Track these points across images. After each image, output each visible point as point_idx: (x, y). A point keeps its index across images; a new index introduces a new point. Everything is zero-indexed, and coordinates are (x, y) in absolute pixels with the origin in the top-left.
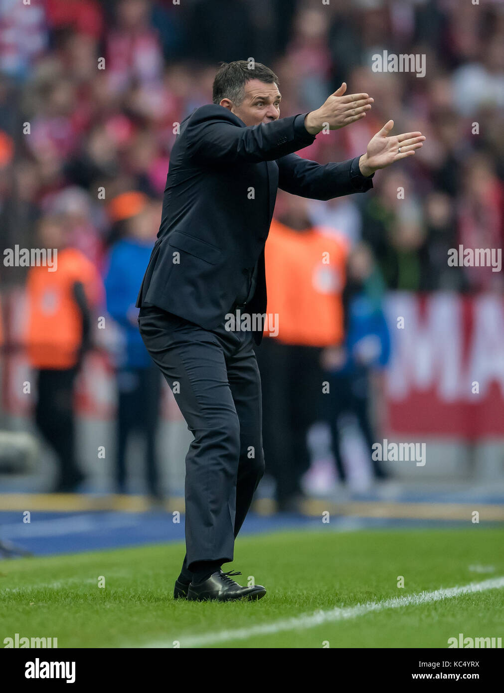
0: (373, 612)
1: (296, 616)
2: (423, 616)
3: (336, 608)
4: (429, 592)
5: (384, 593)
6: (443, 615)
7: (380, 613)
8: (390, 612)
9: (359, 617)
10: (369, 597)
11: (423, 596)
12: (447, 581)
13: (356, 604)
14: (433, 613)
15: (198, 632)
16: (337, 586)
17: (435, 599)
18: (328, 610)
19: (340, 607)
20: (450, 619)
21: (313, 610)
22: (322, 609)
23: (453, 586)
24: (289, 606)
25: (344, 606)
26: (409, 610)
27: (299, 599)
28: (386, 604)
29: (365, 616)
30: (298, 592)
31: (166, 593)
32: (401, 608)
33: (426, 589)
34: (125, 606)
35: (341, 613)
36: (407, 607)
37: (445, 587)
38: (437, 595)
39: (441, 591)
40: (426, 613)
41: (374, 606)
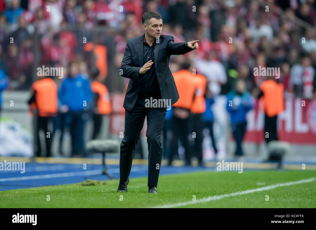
0: (226, 197)
1: (202, 198)
2: (242, 199)
3: (215, 196)
4: (244, 191)
5: (230, 191)
6: (248, 198)
7: (229, 198)
8: (231, 197)
9: (222, 199)
10: (225, 192)
11: (242, 192)
12: (250, 187)
13: (221, 195)
14: (245, 198)
15: (172, 203)
16: (215, 189)
17: (246, 193)
18: (212, 196)
19: (216, 196)
20: (251, 200)
21: (207, 196)
22: (210, 196)
23: (252, 189)
24: (200, 195)
25: (217, 195)
26: (238, 197)
27: (203, 193)
28: (231, 195)
29: (224, 198)
30: (203, 191)
31: (161, 191)
32: (235, 196)
33: (243, 190)
34: (148, 195)
35: (216, 198)
36: (237, 196)
37: (249, 190)
38: (247, 192)
39: (248, 191)
40: (243, 197)
41: (226, 195)
